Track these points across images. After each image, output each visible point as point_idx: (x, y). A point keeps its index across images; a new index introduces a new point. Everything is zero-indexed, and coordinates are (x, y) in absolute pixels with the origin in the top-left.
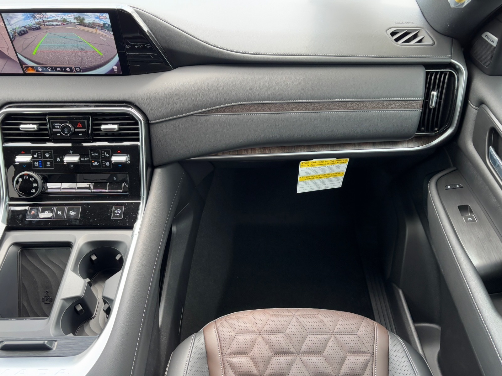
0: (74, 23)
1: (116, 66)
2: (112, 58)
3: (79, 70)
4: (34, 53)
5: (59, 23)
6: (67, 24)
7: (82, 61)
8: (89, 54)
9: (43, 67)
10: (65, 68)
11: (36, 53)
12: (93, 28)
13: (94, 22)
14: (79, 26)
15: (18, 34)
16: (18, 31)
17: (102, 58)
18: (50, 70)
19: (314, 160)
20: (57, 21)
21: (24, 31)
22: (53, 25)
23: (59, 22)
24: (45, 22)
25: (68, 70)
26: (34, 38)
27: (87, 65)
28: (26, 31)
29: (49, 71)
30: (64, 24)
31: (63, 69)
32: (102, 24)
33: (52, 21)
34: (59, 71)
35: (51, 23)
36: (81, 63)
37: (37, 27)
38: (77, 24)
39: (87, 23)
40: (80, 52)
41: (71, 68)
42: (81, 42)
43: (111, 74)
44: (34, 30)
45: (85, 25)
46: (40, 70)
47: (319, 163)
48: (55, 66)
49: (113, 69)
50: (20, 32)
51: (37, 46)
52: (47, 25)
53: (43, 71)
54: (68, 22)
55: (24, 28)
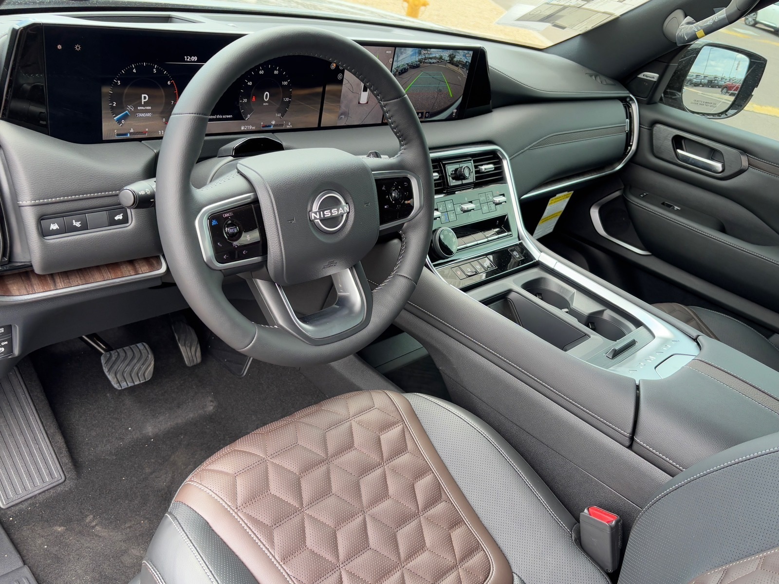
0: (447, 61)
1: (456, 109)
2: (457, 100)
3: (427, 116)
5: (436, 61)
6: (441, 61)
8: (443, 96)
12: (457, 66)
14: (448, 64)
15: (399, 73)
16: (401, 68)
19: (558, 196)
20: (435, 58)
21: (405, 69)
22: (430, 63)
25: (419, 116)
26: (409, 78)
27: (436, 109)
28: (408, 69)
30: (439, 62)
32: (465, 62)
33: (431, 58)
35: (430, 60)
37: (417, 65)
41: (422, 113)
42: (442, 83)
43: (450, 119)
44: (413, 68)
45: (453, 64)
47: (561, 198)
49: (453, 113)
50: (402, 70)
51: (408, 87)
54: (443, 59)
55: (407, 66)
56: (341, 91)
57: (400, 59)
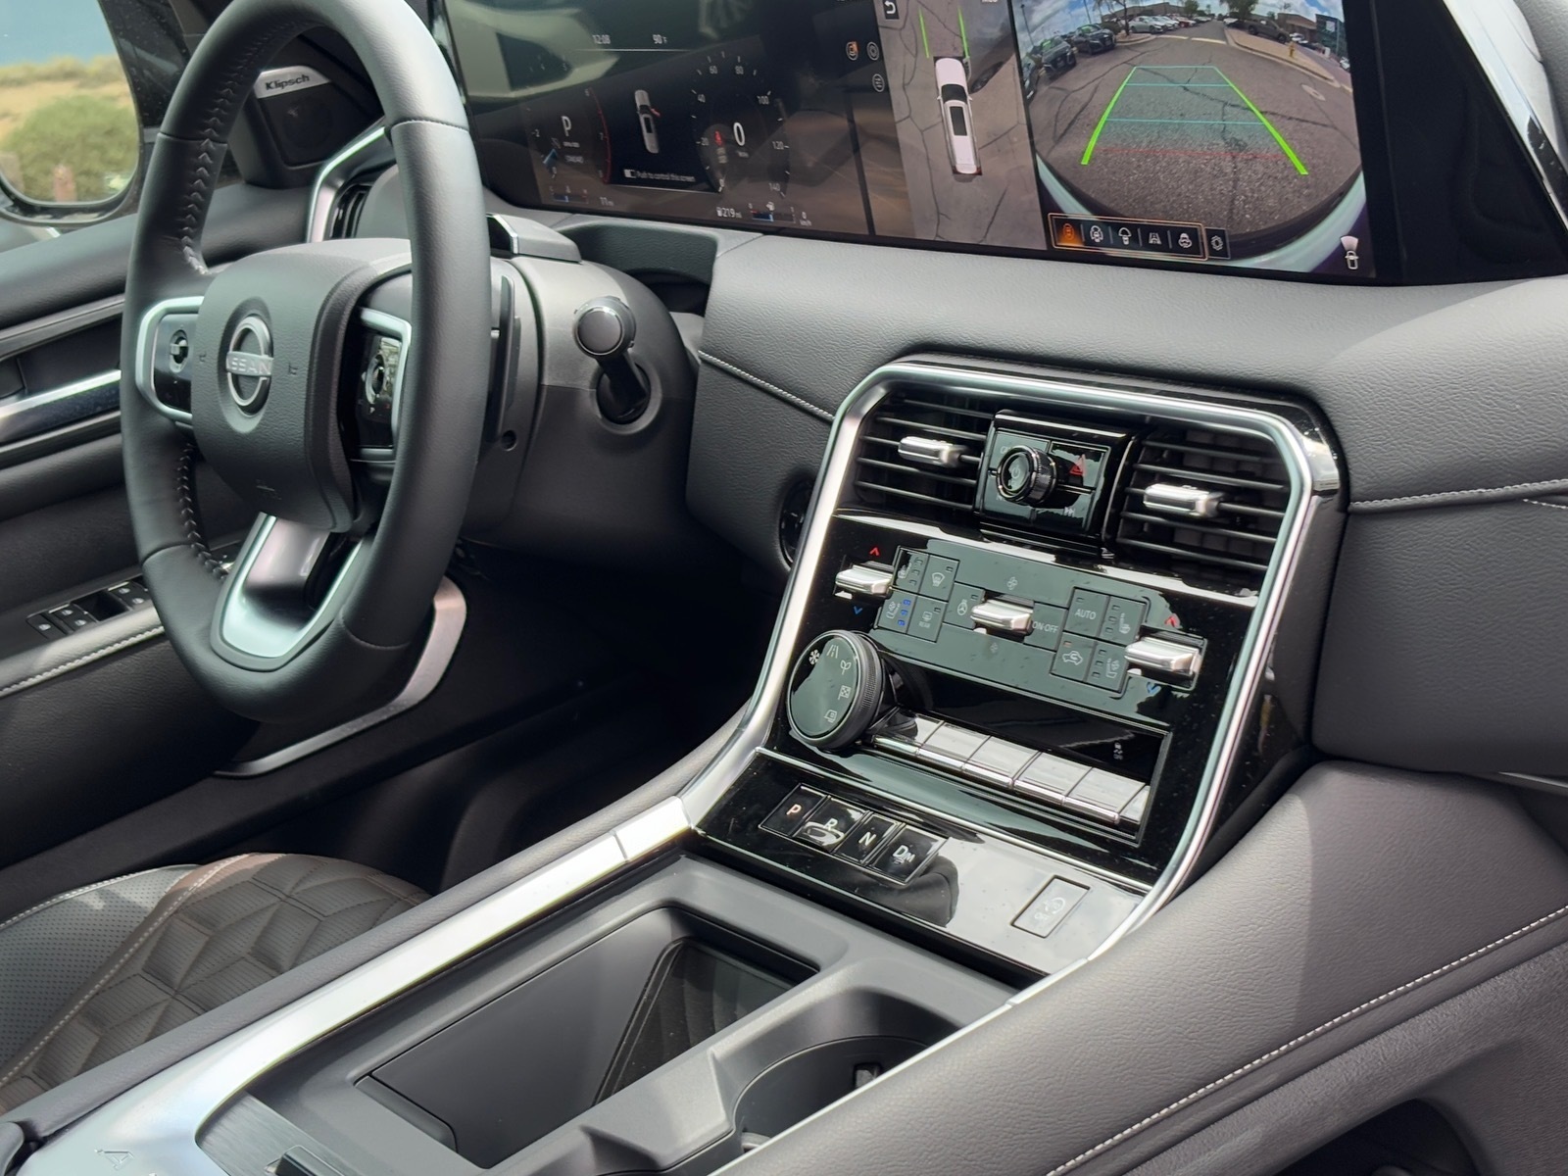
0: (1221, 18)
1: (1350, 234)
2: (1342, 194)
3: (1221, 246)
4: (1085, 161)
5: (1173, 22)
6: (1199, 22)
7: (1232, 201)
8: (1260, 168)
9: (1108, 224)
10: (1177, 232)
11: (1093, 159)
12: (1282, 39)
13: (1287, 12)
14: (1235, 33)
15: (1048, 70)
16: (1049, 53)
17: (1306, 192)
18: (1126, 240)
20: (1166, 9)
21: (1062, 55)
22: (1152, 30)
23: (1171, 17)
24: (1131, 18)
25: (1186, 246)
26: (1091, 87)
27: (1251, 222)
28: (1072, 55)
29: (1120, 245)
30: (1187, 25)
31: (1169, 238)
32: (1314, 19)
33: (1152, 12)
34: (1154, 248)
35: (1149, 21)
36: (1231, 211)
37: (1103, 40)
38: (1229, 21)
39: (1263, 18)
40: (1229, 158)
41: (1193, 234)
42: (1235, 110)
43: (1331, 273)
44: (1094, 54)
45: (1255, 29)
46: (1097, 236)
48: (1145, 221)
49: (1341, 251)
50: (1054, 62)
51: (1097, 124)
52: (1135, 30)
53: (1105, 243)
54: (1202, 13)
55: (1065, 44)
56: (893, 127)
57: (1036, 18)
